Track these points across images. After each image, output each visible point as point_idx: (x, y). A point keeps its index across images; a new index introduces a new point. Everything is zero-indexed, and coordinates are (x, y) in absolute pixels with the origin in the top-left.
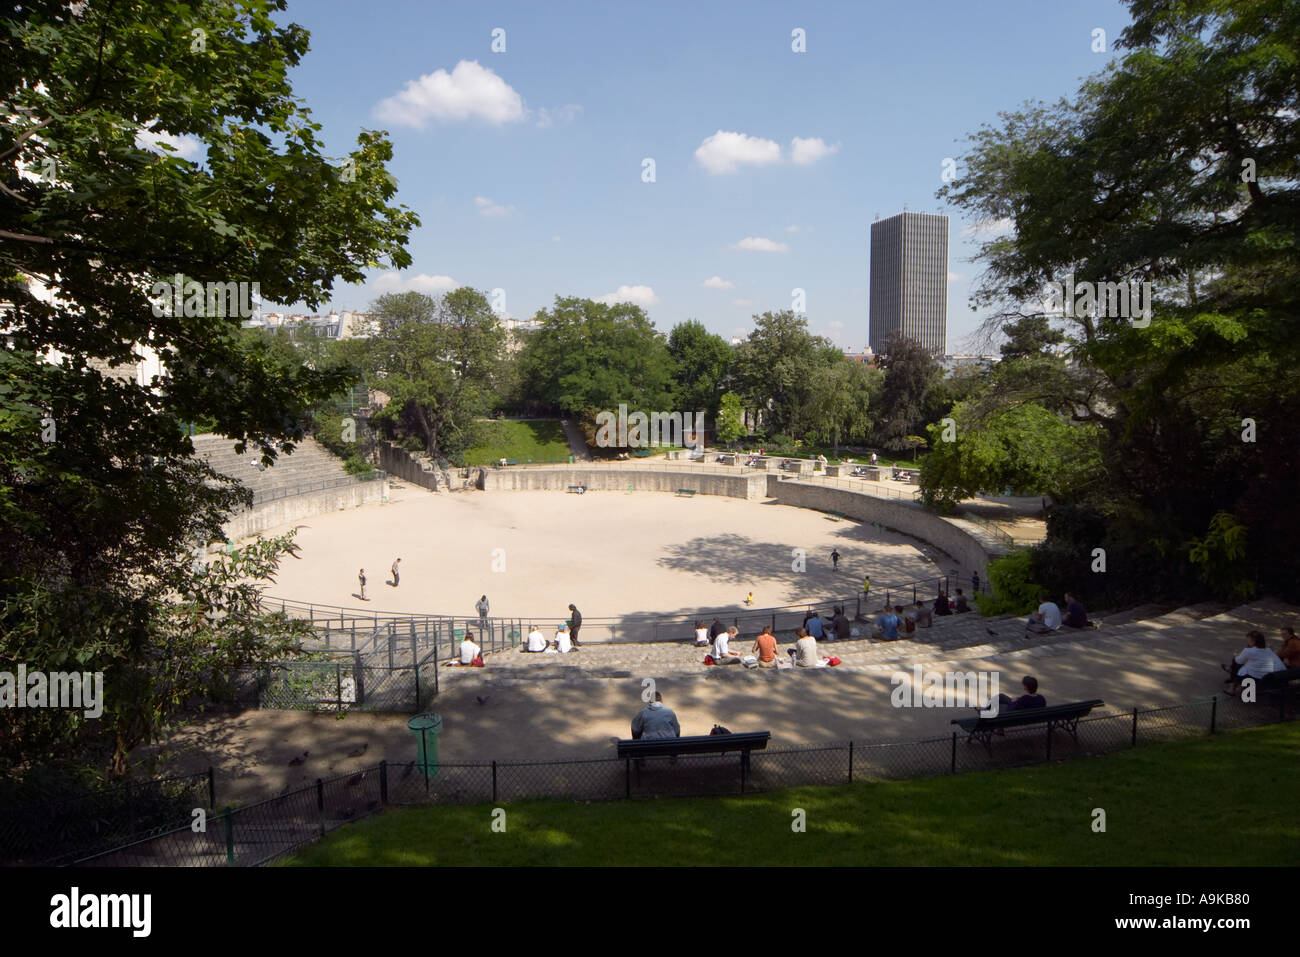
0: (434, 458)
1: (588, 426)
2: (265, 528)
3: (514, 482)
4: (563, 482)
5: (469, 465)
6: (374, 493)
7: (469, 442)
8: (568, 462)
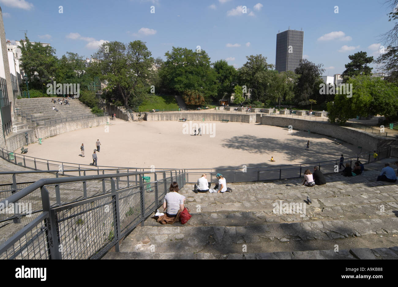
0: (127, 109)
1: (186, 97)
2: (58, 133)
3: (158, 117)
4: (177, 117)
5: (141, 112)
6: (104, 121)
7: (140, 103)
8: (178, 111)
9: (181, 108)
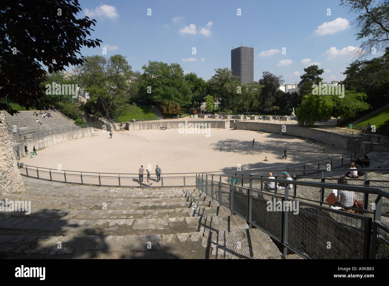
0: (108, 119)
1: (164, 107)
2: (46, 146)
3: (140, 127)
4: (158, 126)
5: (121, 122)
6: (88, 132)
7: (120, 114)
8: (157, 120)
9: (159, 117)
